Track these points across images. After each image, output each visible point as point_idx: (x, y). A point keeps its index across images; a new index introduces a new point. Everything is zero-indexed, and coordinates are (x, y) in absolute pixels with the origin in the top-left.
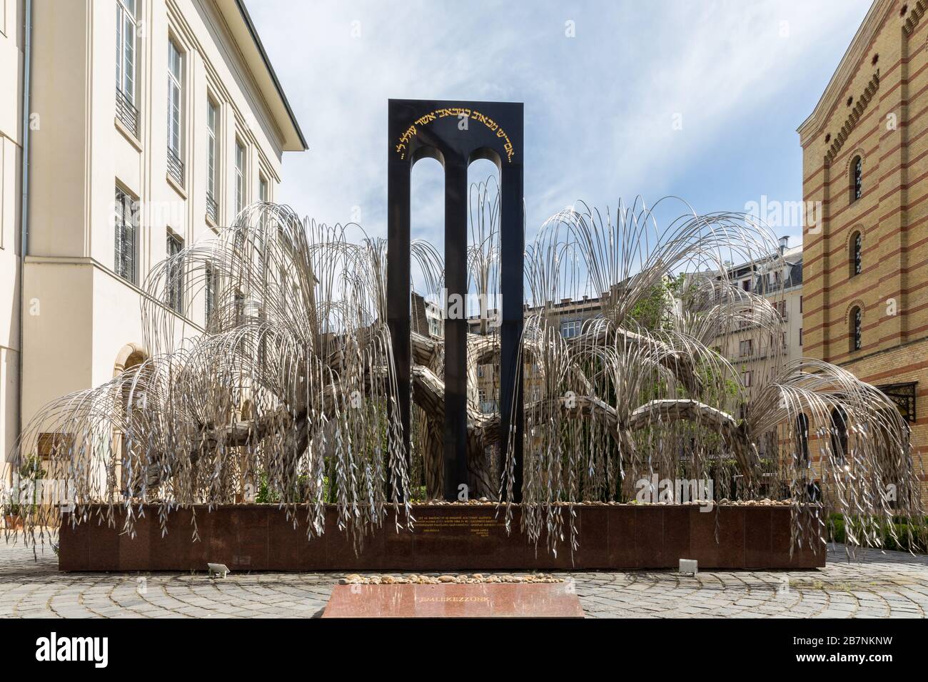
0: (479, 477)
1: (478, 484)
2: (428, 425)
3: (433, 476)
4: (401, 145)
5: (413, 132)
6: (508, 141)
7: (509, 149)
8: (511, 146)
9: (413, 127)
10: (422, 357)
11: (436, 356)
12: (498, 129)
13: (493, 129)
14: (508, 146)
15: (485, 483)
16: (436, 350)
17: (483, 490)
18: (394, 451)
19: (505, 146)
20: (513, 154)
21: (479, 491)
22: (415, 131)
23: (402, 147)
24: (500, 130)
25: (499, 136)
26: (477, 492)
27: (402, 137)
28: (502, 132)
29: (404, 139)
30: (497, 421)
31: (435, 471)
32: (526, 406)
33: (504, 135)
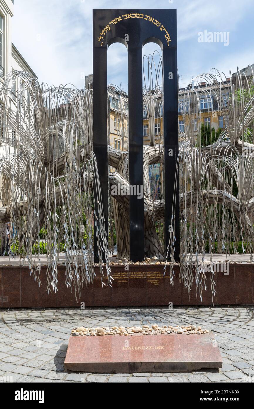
0: (151, 242)
1: (151, 247)
2: (118, 207)
3: (122, 240)
4: (101, 37)
5: (108, 29)
6: (167, 33)
7: (168, 38)
8: (169, 36)
9: (108, 26)
10: (114, 162)
11: (122, 162)
12: (160, 26)
13: (158, 26)
14: (167, 36)
15: (155, 246)
16: (123, 158)
17: (154, 251)
18: (100, 236)
19: (165, 36)
20: (170, 41)
21: (152, 251)
22: (109, 28)
23: (101, 38)
24: (162, 26)
25: (162, 30)
26: (150, 252)
27: (102, 32)
28: (163, 28)
29: (102, 33)
30: (162, 205)
31: (123, 238)
32: (181, 195)
33: (165, 29)
